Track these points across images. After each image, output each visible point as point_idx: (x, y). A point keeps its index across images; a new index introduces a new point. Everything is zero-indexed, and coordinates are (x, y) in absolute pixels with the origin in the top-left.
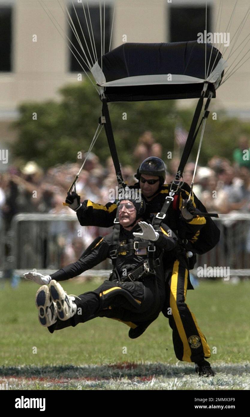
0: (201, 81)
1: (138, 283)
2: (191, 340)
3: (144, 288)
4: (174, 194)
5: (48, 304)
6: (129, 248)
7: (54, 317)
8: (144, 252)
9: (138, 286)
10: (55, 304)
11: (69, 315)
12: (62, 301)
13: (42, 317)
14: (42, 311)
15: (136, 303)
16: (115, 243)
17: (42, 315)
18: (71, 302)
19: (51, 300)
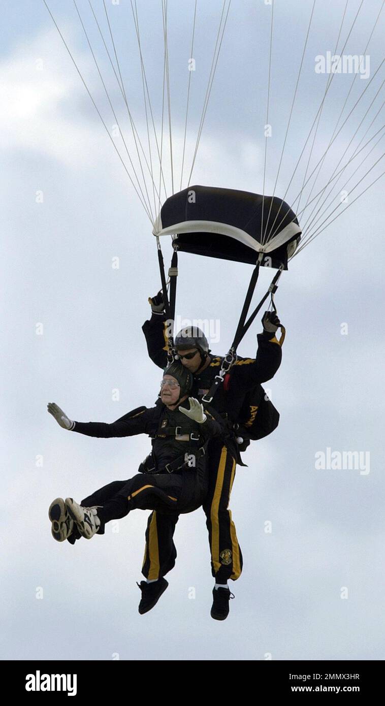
2: (223, 555)
4: (225, 373)
5: (63, 518)
7: (70, 531)
12: (82, 523)
13: (56, 532)
14: (56, 525)
17: (57, 529)
19: (67, 515)
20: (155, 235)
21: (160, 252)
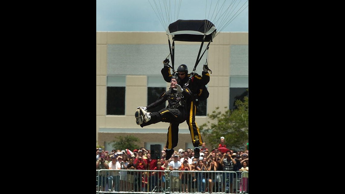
0: (203, 34)
1: (177, 109)
3: (179, 111)
5: (139, 116)
6: (174, 96)
7: (142, 121)
8: (180, 98)
9: (176, 111)
10: (142, 117)
11: (147, 120)
12: (145, 116)
13: (137, 121)
14: (137, 119)
15: (175, 117)
16: (169, 94)
17: (137, 120)
18: (148, 115)
19: (140, 115)
20: (167, 35)
21: (169, 40)
